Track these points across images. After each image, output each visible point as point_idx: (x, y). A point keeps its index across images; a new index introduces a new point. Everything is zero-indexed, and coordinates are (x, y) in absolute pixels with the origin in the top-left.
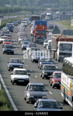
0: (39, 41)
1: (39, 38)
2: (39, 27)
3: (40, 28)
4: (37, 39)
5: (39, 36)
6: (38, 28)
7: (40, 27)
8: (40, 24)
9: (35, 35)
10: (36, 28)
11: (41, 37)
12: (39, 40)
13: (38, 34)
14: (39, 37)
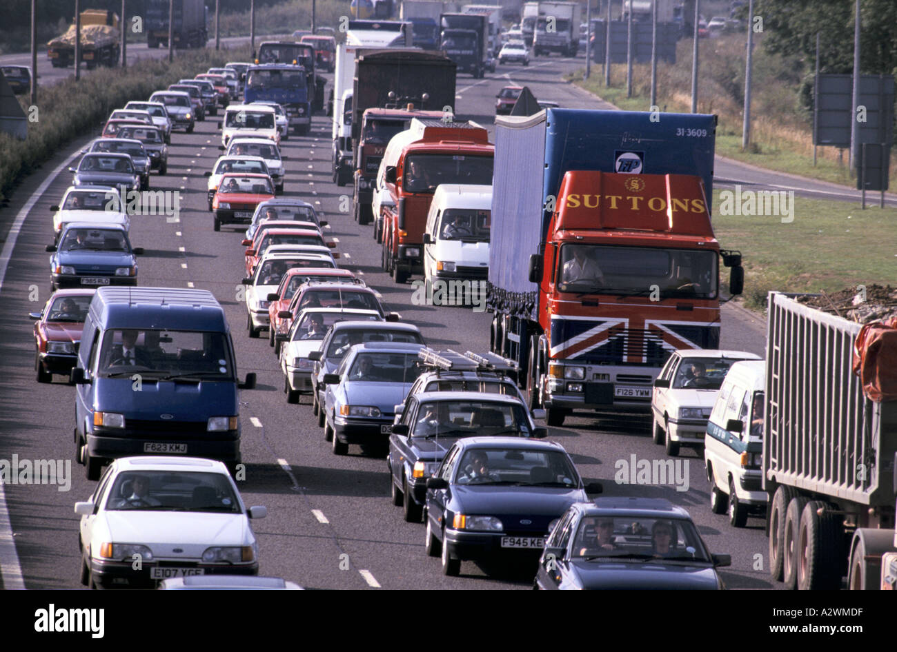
0: (620, 391)
1: (609, 354)
2: (605, 203)
3: (625, 217)
4: (592, 358)
5: (612, 322)
6: (603, 218)
7: (624, 205)
8: (629, 165)
9: (560, 309)
10: (574, 219)
11: (648, 336)
12: (613, 371)
13: (600, 292)
14: (611, 332)
